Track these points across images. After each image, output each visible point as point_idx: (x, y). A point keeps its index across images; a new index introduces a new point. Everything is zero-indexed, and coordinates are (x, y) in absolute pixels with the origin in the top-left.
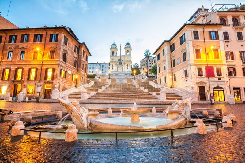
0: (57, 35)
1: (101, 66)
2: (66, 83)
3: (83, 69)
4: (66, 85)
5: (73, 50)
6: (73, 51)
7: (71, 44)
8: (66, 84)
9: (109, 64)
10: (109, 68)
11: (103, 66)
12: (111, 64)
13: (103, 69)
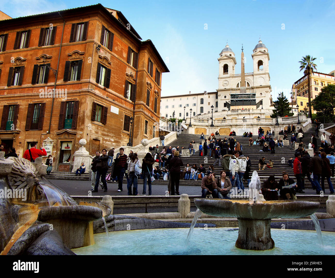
0: (86, 24)
1: (199, 101)
2: (108, 136)
3: (148, 104)
4: (106, 140)
5: (123, 58)
6: (123, 60)
7: (117, 45)
8: (106, 138)
9: (217, 94)
10: (216, 104)
11: (202, 100)
12: (220, 95)
13: (203, 107)
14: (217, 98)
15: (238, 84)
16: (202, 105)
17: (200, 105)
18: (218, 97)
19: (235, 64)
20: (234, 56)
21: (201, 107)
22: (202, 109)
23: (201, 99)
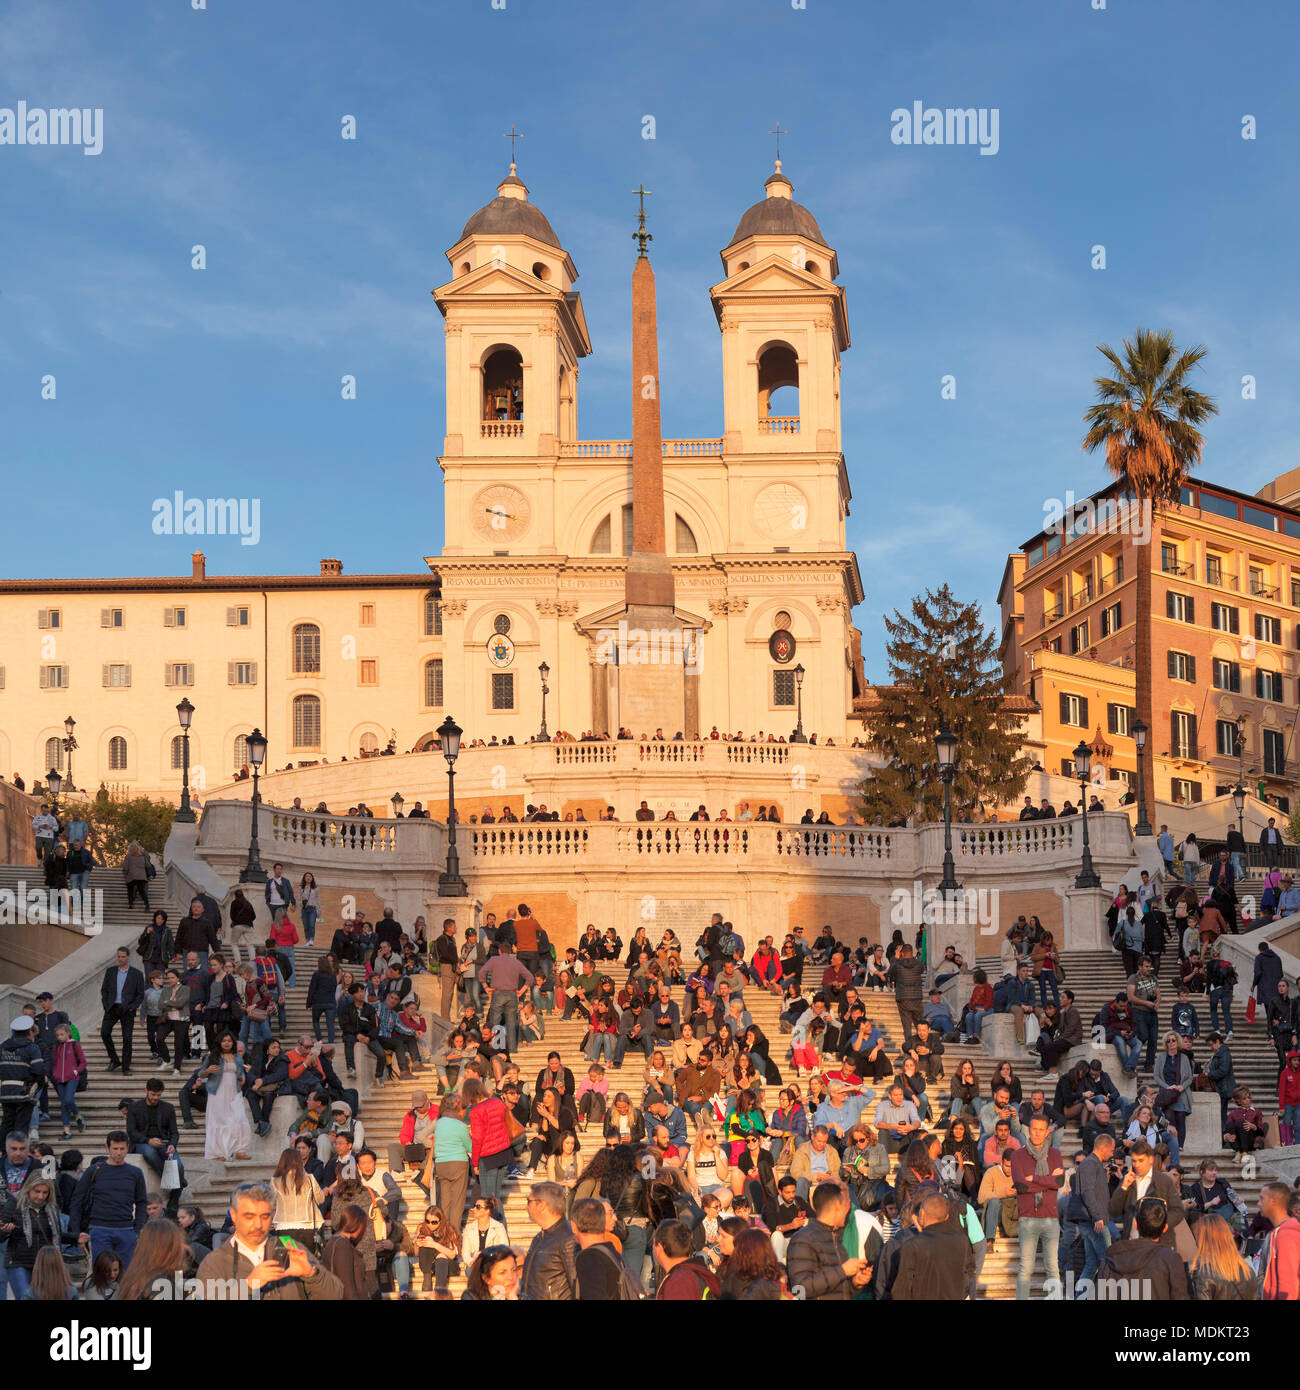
1: (284, 647)
9: (438, 595)
10: (429, 675)
11: (308, 640)
12: (464, 607)
13: (314, 698)
14: (434, 626)
15: (607, 520)
16: (306, 684)
17: (286, 682)
18: (445, 624)
19: (582, 355)
20: (573, 280)
21: (298, 699)
22: (307, 710)
23: (298, 628)
